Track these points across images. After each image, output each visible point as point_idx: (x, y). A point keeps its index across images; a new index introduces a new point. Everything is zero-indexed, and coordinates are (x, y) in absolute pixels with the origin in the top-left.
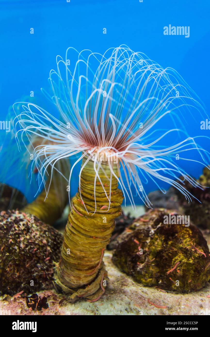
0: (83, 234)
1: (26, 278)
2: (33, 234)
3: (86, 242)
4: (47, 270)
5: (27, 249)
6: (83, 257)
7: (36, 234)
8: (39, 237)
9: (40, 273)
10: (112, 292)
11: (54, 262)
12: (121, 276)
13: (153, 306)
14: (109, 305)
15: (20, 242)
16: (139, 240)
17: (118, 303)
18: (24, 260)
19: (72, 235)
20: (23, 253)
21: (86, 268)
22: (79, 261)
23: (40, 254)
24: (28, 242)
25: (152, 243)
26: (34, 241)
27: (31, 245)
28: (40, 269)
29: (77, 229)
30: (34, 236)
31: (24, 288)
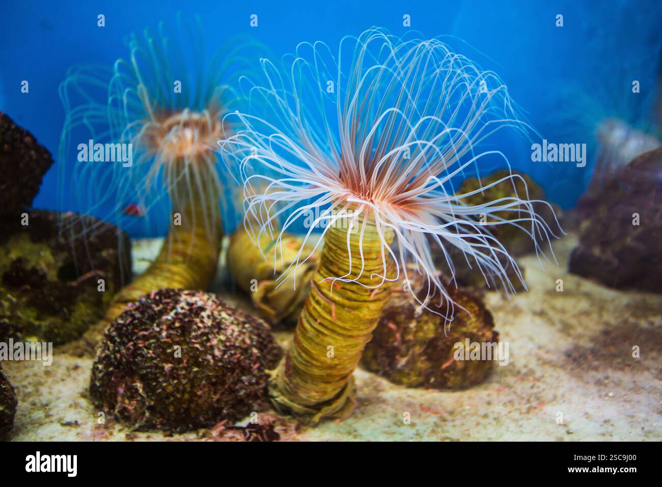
0: (339, 334)
1: (228, 401)
2: (229, 332)
3: (345, 344)
4: (257, 383)
5: (226, 356)
6: (336, 365)
7: (233, 331)
8: (239, 335)
9: (249, 391)
10: (366, 403)
11: (267, 371)
12: (371, 379)
13: (428, 413)
14: (370, 422)
15: (212, 347)
16: (398, 324)
17: (380, 417)
18: (224, 375)
19: (321, 336)
20: (220, 364)
21: (338, 379)
22: (329, 371)
23: (245, 362)
24: (225, 346)
25: (419, 329)
26: (234, 342)
27: (230, 350)
28: (247, 383)
29: (330, 326)
30: (232, 335)
31: (228, 414)
